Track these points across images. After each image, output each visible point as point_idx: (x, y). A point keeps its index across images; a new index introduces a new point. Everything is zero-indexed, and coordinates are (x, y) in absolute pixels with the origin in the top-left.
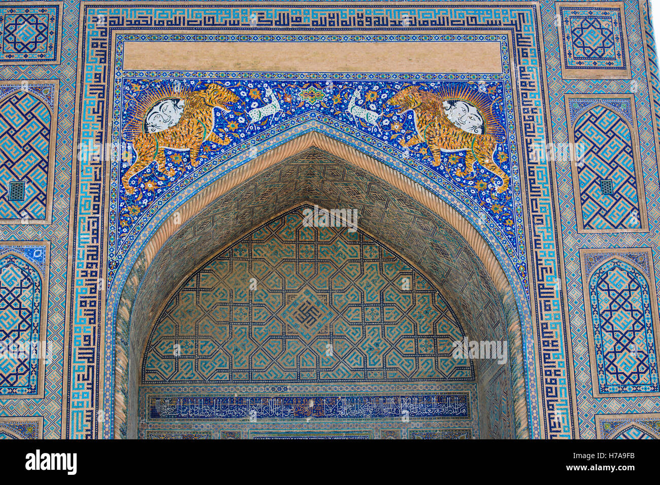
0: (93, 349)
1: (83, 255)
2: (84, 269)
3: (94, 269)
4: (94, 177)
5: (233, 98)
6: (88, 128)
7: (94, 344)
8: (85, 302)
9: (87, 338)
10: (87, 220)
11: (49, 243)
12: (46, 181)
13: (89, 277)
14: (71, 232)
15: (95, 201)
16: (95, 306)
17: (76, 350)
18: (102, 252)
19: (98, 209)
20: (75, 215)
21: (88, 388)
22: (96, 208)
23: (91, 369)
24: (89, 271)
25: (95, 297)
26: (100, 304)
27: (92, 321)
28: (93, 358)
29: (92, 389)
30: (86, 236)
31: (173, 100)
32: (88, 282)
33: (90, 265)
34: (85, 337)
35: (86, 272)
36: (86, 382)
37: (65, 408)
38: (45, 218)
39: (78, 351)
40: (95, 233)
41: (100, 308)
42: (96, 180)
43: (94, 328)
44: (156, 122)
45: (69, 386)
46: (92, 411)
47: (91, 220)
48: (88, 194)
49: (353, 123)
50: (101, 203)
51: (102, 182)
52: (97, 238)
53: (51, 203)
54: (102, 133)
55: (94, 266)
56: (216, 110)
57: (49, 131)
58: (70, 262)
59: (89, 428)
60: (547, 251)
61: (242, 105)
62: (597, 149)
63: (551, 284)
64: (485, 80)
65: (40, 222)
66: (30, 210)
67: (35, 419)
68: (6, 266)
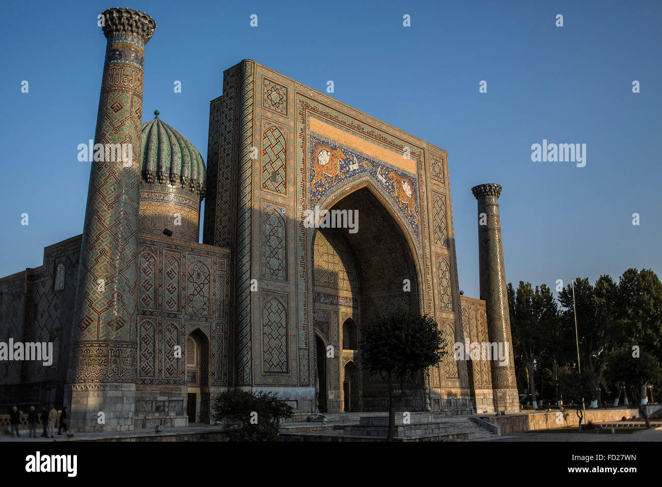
1: (300, 216)
5: (345, 158)
7: (305, 261)
8: (301, 239)
10: (300, 199)
12: (285, 175)
13: (302, 228)
16: (304, 242)
17: (299, 261)
19: (304, 195)
28: (305, 267)
29: (305, 282)
30: (300, 207)
31: (327, 151)
32: (301, 230)
33: (302, 222)
34: (302, 256)
35: (301, 225)
36: (303, 278)
37: (297, 290)
39: (300, 263)
41: (306, 243)
43: (305, 253)
44: (321, 160)
45: (297, 279)
46: (305, 293)
47: (302, 200)
49: (378, 181)
52: (304, 209)
53: (288, 187)
56: (340, 161)
57: (285, 151)
58: (296, 219)
59: (305, 301)
60: (428, 250)
61: (347, 162)
62: (438, 214)
63: (429, 264)
64: (412, 176)
65: (284, 195)
66: (280, 189)
67: (287, 293)
68: (272, 214)
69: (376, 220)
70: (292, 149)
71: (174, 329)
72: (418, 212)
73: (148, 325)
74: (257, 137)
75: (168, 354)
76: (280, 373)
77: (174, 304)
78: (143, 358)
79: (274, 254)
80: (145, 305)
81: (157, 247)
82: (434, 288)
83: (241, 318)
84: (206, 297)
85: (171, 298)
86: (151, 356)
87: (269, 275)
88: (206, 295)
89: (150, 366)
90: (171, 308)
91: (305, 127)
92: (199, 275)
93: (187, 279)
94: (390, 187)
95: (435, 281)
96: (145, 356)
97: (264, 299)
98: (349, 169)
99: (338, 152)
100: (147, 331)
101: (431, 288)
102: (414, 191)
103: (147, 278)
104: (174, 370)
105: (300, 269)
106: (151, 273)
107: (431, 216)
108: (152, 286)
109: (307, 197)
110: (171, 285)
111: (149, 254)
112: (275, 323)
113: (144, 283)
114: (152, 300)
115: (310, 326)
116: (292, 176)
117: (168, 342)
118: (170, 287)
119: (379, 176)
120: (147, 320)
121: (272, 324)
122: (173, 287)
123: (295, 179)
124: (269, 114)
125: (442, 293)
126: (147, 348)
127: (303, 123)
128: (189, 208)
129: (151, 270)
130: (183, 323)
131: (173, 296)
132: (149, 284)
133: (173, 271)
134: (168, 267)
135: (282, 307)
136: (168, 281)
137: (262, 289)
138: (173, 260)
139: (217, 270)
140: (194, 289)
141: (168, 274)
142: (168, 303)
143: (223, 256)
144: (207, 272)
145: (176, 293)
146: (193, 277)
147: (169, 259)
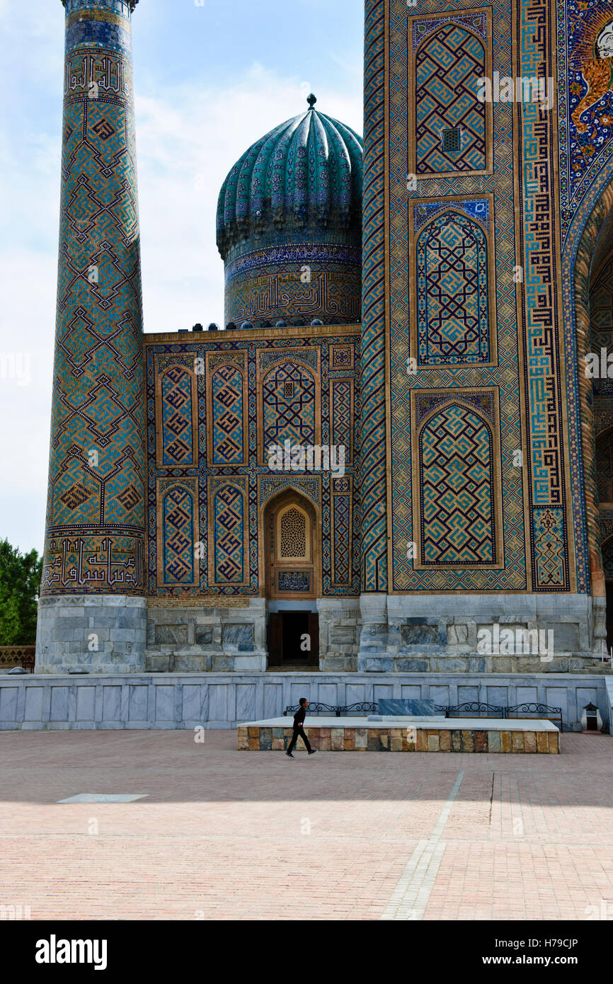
0: (550, 310)
1: (532, 205)
2: (534, 221)
3: (545, 221)
4: (538, 116)
6: (528, 60)
7: (551, 305)
8: (538, 258)
9: (542, 298)
10: (534, 166)
11: (492, 195)
12: (483, 126)
13: (540, 230)
14: (516, 180)
15: (541, 143)
16: (549, 262)
17: (529, 311)
18: (553, 202)
19: (546, 153)
20: (520, 162)
21: (547, 354)
22: (543, 152)
23: (548, 333)
24: (540, 223)
25: (548, 252)
26: (554, 260)
27: (547, 279)
28: (551, 320)
29: (552, 354)
30: (534, 185)
32: (539, 236)
33: (540, 217)
34: (540, 297)
35: (536, 225)
36: (544, 347)
37: (522, 376)
38: (485, 168)
39: (532, 313)
40: (544, 179)
41: (554, 264)
42: (541, 119)
43: (550, 287)
45: (525, 352)
46: (553, 379)
47: (539, 166)
48: (533, 137)
50: (548, 146)
51: (548, 122)
52: (547, 186)
53: (492, 150)
54: (545, 64)
55: (545, 217)
57: (483, 68)
58: (517, 215)
59: (551, 397)
65: (480, 173)
66: (468, 160)
67: (490, 389)
68: (446, 224)
71: (235, 494)
73: (181, 493)
74: (398, 69)
75: (222, 541)
76: (474, 563)
77: (235, 449)
78: (171, 551)
79: (453, 308)
80: (175, 460)
81: (192, 354)
84: (307, 426)
85: (228, 439)
86: (185, 546)
87: (438, 358)
88: (307, 421)
89: (184, 564)
90: (228, 459)
92: (288, 387)
93: (261, 400)
96: (175, 547)
97: (423, 411)
100: (178, 503)
103: (177, 411)
104: (236, 569)
105: (536, 327)
106: (183, 401)
108: (187, 423)
110: (227, 417)
111: (179, 370)
112: (456, 457)
113: (171, 421)
114: (188, 449)
117: (222, 520)
118: (225, 420)
120: (177, 484)
121: (449, 460)
122: (231, 419)
126: (178, 533)
129: (185, 396)
130: (253, 483)
131: (232, 435)
132: (181, 420)
133: (231, 390)
134: (220, 384)
135: (477, 421)
136: (221, 410)
137: (416, 392)
138: (229, 369)
139: (329, 371)
140: (278, 415)
141: (221, 397)
142: (221, 450)
143: (345, 340)
144: (308, 380)
145: (239, 429)
146: (277, 395)
147: (220, 371)
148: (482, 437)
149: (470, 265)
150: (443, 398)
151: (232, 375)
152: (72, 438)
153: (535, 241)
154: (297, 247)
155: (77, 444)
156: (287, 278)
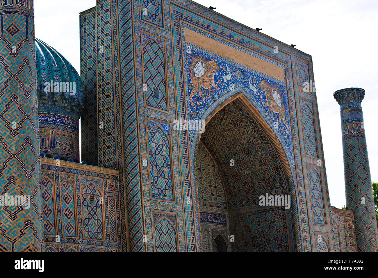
0: (189, 181)
1: (181, 133)
2: (182, 140)
5: (218, 68)
6: (177, 68)
7: (189, 179)
8: (184, 157)
9: (186, 175)
11: (170, 124)
13: (184, 144)
15: (182, 106)
16: (187, 159)
17: (183, 180)
18: (187, 133)
20: (177, 111)
23: (189, 191)
24: (184, 141)
25: (187, 155)
26: (189, 159)
27: (187, 167)
28: (189, 185)
31: (201, 63)
32: (184, 147)
33: (184, 139)
37: (183, 209)
38: (167, 110)
41: (189, 161)
43: (188, 170)
44: (197, 72)
45: (183, 198)
46: (191, 212)
47: (182, 116)
49: (250, 91)
53: (169, 103)
56: (214, 73)
59: (191, 220)
60: (299, 162)
61: (221, 72)
62: (306, 122)
63: (301, 176)
64: (281, 84)
65: (166, 112)
66: (161, 105)
67: (175, 213)
68: (156, 132)
69: (247, 132)
70: (170, 63)
72: (288, 121)
74: (138, 52)
77: (72, 229)
79: (161, 173)
80: (47, 232)
81: (52, 171)
82: (307, 200)
83: (136, 241)
84: (99, 220)
85: (69, 223)
87: (158, 196)
88: (99, 217)
90: (70, 234)
91: (180, 39)
92: (91, 198)
93: (81, 203)
94: (261, 97)
95: (308, 193)
97: (155, 220)
98: (223, 80)
99: (212, 64)
101: (305, 201)
102: (284, 100)
103: (47, 203)
105: (186, 188)
107: (300, 126)
108: (51, 211)
109: (187, 112)
110: (68, 210)
111: (46, 179)
112: (166, 244)
113: (45, 209)
114: (53, 226)
115: (197, 246)
116: (172, 91)
118: (67, 212)
119: (251, 86)
120: (50, 246)
121: (164, 245)
122: (70, 212)
123: (175, 94)
124: (147, 27)
125: (315, 205)
127: (179, 34)
128: (71, 128)
129: (50, 195)
130: (82, 248)
131: (71, 220)
132: (49, 209)
133: (69, 195)
134: (64, 191)
135: (171, 228)
136: (65, 206)
137: (153, 210)
138: (68, 184)
139: (107, 192)
140: (88, 213)
141: (65, 198)
142: (67, 228)
143: (112, 177)
144: (98, 195)
145: (73, 217)
146: (87, 201)
147: (64, 184)
148: (173, 235)
149: (165, 154)
150: (161, 215)
151: (69, 187)
152: (27, 215)
153: (183, 149)
154: (63, 117)
155: (30, 219)
156: (59, 132)
